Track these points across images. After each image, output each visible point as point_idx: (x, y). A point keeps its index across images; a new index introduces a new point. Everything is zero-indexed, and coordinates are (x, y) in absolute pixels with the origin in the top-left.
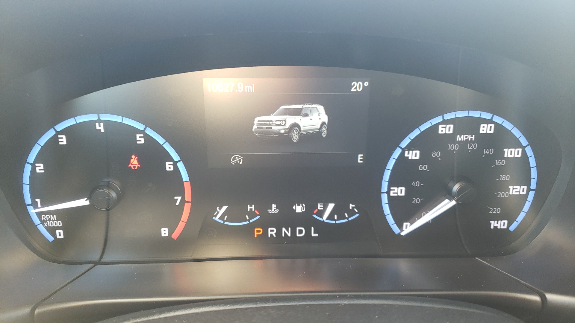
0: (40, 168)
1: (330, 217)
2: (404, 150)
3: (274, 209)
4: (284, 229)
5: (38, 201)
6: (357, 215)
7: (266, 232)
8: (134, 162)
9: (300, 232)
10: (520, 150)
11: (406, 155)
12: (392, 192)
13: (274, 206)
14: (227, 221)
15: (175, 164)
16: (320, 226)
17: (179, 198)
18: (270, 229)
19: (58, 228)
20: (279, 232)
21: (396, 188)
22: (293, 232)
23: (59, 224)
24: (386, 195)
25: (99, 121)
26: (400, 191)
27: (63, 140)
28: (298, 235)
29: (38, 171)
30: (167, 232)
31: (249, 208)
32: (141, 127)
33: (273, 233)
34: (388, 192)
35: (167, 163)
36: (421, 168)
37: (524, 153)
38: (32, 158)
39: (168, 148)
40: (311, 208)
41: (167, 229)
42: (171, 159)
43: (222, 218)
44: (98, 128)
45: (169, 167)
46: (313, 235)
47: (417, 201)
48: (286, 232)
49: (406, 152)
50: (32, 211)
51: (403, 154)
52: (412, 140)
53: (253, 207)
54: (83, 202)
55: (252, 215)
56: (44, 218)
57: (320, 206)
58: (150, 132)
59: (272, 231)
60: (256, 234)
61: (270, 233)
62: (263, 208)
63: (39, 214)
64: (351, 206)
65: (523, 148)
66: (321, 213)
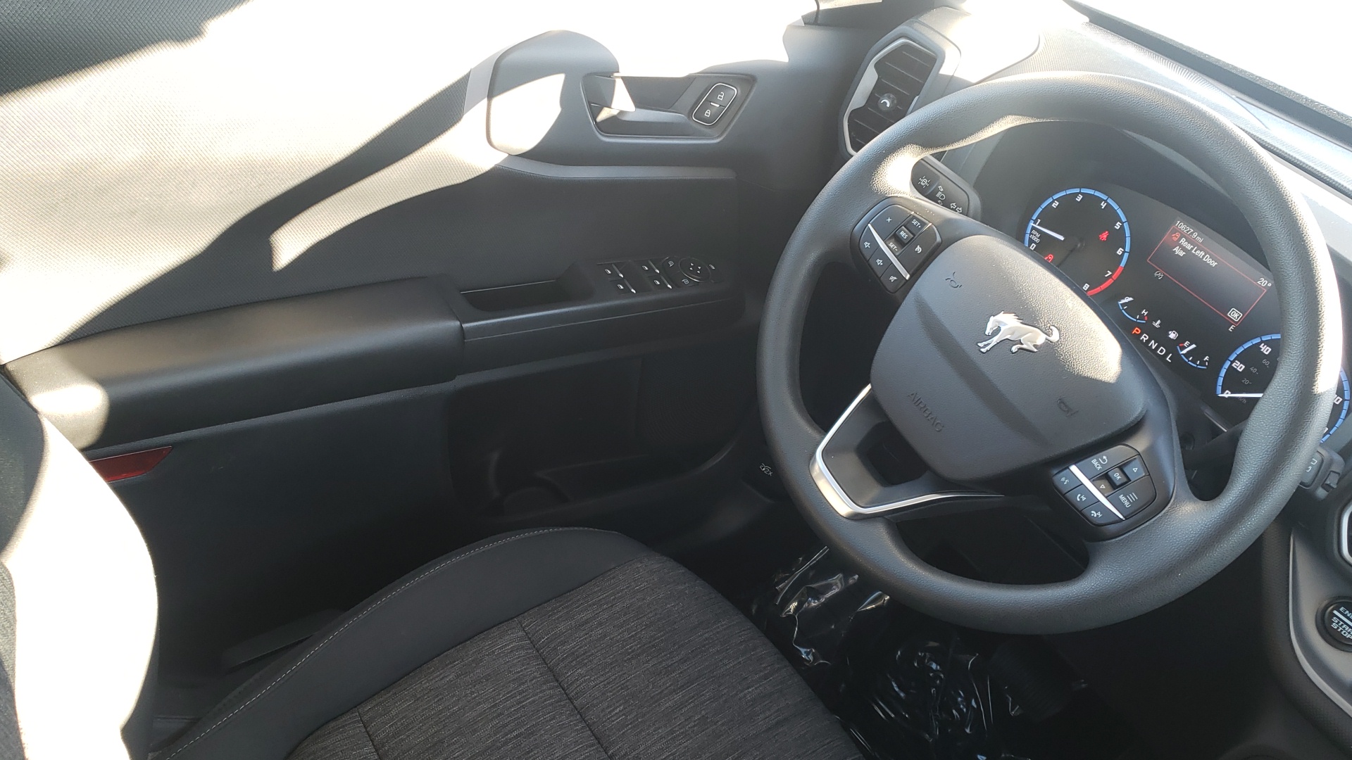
0: (1055, 205)
1: (1187, 355)
2: (1262, 342)
3: (1157, 324)
4: (1153, 341)
5: (1039, 221)
6: (1205, 368)
7: (1141, 335)
8: (1104, 236)
9: (1162, 351)
10: (1341, 399)
11: (1261, 346)
12: (1235, 364)
13: (1159, 322)
14: (1125, 310)
15: (1124, 252)
16: (1176, 357)
17: (1110, 273)
18: (1145, 335)
19: (1035, 243)
20: (1148, 341)
21: (1239, 363)
22: (1157, 348)
23: (1037, 240)
24: (1230, 363)
25: (1106, 201)
26: (1240, 367)
27: (1079, 198)
28: (1158, 352)
29: (1053, 205)
30: (1087, 288)
31: (1144, 312)
32: (1124, 219)
33: (1145, 339)
34: (1232, 362)
35: (1121, 249)
36: (1264, 361)
37: (1342, 403)
38: (1056, 197)
39: (1128, 240)
40: (1180, 340)
41: (1088, 286)
42: (1124, 248)
43: (1123, 305)
44: (1102, 204)
45: (1120, 252)
46: (1167, 359)
47: (1246, 381)
48: (1153, 345)
49: (1263, 344)
50: (1032, 224)
51: (1260, 343)
52: (1272, 339)
53: (1146, 313)
54: (1062, 238)
55: (1142, 317)
56: (1034, 232)
57: (1187, 343)
58: (1126, 225)
59: (1145, 337)
60: (1135, 331)
61: (1143, 337)
62: (1152, 318)
63: (1033, 228)
64: (1206, 358)
65: (1344, 400)
66: (1183, 348)
